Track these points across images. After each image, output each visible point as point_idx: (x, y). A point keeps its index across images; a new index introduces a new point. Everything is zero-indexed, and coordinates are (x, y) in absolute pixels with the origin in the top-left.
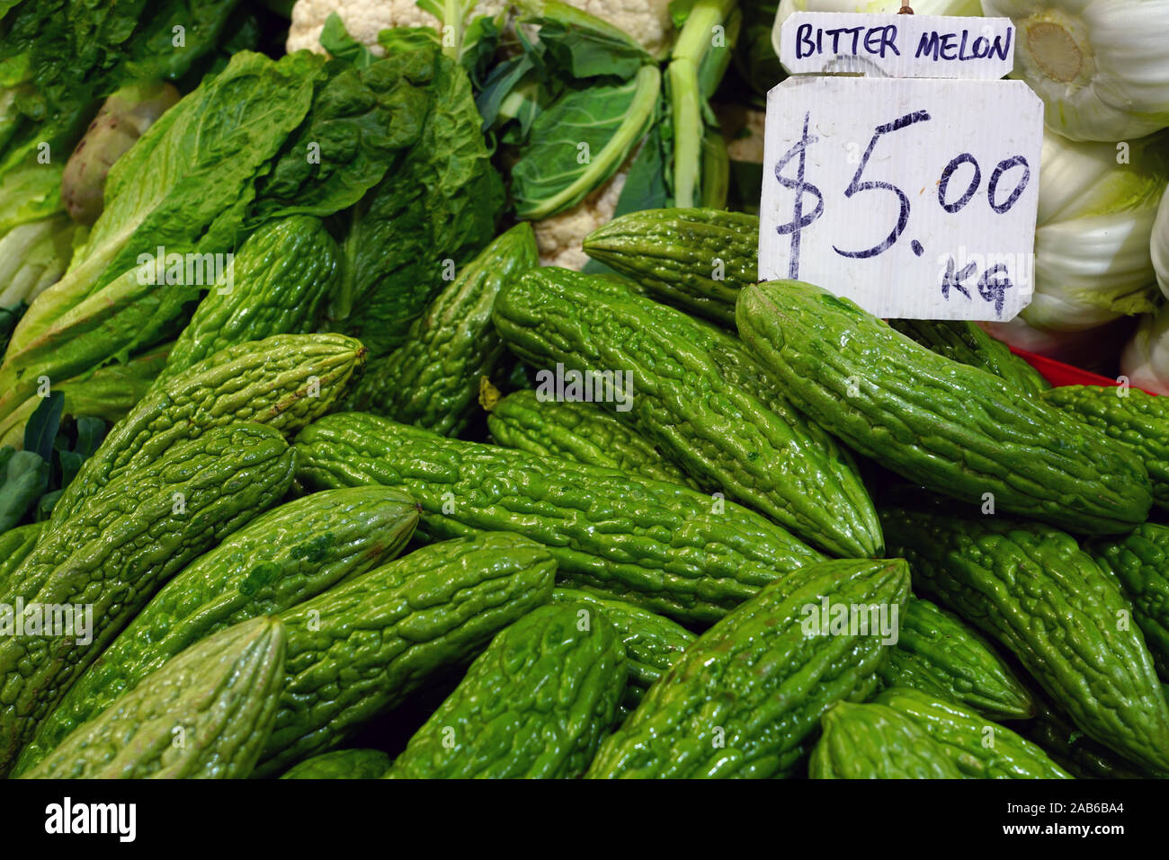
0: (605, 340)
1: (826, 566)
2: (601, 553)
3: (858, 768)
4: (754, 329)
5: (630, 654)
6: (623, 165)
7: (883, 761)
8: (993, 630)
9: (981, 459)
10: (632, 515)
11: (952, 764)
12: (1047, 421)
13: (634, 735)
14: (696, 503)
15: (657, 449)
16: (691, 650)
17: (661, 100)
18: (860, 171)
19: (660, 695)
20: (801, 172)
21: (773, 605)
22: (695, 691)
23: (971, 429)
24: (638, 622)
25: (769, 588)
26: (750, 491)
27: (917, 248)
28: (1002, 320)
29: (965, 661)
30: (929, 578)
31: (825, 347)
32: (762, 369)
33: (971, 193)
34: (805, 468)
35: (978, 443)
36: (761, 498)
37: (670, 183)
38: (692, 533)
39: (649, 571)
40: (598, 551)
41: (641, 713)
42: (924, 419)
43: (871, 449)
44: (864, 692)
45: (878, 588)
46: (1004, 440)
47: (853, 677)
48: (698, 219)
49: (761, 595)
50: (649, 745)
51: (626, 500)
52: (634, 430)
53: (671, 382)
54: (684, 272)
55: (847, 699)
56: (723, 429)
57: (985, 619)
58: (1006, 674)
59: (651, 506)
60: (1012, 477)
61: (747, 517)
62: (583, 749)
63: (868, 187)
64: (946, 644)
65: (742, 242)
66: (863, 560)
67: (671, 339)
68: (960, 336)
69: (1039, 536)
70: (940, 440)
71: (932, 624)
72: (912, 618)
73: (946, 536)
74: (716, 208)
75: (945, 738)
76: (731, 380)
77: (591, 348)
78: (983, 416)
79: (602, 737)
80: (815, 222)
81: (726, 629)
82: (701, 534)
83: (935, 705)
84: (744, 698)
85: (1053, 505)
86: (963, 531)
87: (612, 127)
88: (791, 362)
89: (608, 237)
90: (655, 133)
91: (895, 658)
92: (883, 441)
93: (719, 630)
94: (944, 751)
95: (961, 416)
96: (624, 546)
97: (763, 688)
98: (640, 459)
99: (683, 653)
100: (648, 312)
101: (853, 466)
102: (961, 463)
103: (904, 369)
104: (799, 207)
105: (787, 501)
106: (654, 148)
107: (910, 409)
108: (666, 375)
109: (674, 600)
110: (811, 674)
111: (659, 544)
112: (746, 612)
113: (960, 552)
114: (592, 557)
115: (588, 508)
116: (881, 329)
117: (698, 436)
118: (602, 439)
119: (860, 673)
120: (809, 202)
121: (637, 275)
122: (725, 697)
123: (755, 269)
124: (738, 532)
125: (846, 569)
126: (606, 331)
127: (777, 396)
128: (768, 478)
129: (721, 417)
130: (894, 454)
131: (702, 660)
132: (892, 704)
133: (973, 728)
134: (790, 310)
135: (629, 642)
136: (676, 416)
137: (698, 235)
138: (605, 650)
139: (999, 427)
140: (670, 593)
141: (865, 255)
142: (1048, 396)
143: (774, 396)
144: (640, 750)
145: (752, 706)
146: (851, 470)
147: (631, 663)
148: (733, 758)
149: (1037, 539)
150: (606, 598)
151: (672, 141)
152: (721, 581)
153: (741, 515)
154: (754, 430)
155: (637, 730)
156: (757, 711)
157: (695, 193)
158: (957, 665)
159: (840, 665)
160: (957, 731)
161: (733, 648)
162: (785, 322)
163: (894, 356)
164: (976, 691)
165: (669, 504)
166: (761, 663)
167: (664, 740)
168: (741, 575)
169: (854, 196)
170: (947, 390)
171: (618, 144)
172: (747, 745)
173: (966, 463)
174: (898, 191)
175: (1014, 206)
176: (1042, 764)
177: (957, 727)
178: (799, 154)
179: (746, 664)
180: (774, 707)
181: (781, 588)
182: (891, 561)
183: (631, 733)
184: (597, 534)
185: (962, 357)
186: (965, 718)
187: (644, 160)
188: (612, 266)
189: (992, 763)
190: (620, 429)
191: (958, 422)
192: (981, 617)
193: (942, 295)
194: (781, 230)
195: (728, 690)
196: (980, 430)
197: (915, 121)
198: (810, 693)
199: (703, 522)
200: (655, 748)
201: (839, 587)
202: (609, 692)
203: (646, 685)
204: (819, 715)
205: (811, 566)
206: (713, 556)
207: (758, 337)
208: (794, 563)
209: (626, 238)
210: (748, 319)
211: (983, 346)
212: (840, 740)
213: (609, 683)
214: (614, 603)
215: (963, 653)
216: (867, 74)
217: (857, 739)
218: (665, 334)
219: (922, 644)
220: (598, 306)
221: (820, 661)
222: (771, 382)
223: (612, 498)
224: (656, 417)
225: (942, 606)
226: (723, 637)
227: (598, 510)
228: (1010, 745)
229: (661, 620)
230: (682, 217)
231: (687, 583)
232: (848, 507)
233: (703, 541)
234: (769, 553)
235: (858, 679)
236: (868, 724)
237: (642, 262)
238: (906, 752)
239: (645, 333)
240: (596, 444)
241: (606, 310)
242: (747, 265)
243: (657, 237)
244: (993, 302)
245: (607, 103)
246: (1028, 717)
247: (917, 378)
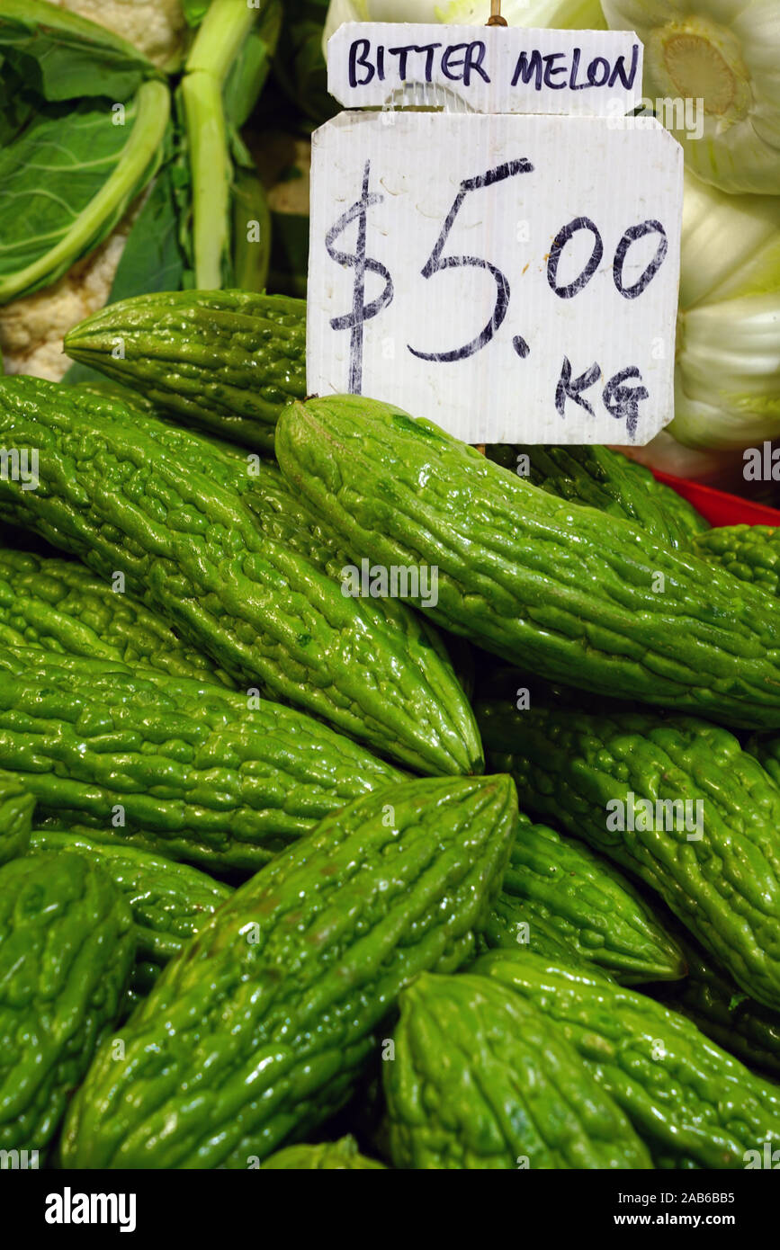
0: (96, 481)
1: (403, 789)
2: (97, 779)
3: (447, 1061)
4: (300, 464)
5: (138, 918)
6: (122, 223)
7: (478, 1051)
8: (631, 864)
9: (609, 635)
10: (140, 727)
11: (570, 1049)
12: (695, 580)
13: (145, 1033)
14: (228, 708)
15: (173, 630)
16: (222, 911)
17: (172, 131)
18: (441, 242)
19: (180, 976)
20: (361, 243)
21: (333, 846)
22: (227, 968)
23: (594, 595)
24: (152, 875)
25: (328, 822)
26: (302, 687)
27: (521, 347)
28: (637, 443)
29: (595, 907)
30: (547, 795)
31: (398, 488)
32: (313, 518)
33: (590, 270)
34: (374, 654)
35: (604, 615)
36: (316, 697)
37: (188, 249)
38: (222, 748)
39: (165, 803)
40: (93, 777)
41: (155, 1000)
42: (532, 584)
43: (463, 625)
44: (457, 958)
45: (474, 816)
46: (639, 608)
47: (441, 938)
48: (224, 306)
49: (317, 832)
50: (165, 1045)
51: (130, 706)
52: (141, 603)
53: (190, 538)
54: (207, 381)
55: (433, 969)
56: (261, 604)
57: (621, 849)
58: (648, 920)
59: (165, 712)
60: (651, 658)
61: (298, 723)
62: (76, 1055)
63: (453, 264)
64: (570, 885)
65: (285, 338)
66: (454, 779)
67: (188, 479)
68: (583, 466)
69: (688, 735)
70: (555, 611)
71: (551, 858)
72: (524, 851)
73: (568, 736)
74: (250, 290)
75: (563, 1014)
76: (272, 534)
77: (77, 491)
78: (610, 577)
79: (101, 1037)
80: (383, 313)
81: (269, 881)
82: (235, 749)
83: (550, 970)
84: (293, 975)
85: (706, 692)
86: (589, 731)
87: (103, 170)
88: (352, 510)
89: (99, 332)
90: (164, 177)
91: (502, 907)
92: (479, 614)
93: (260, 883)
94: (563, 1033)
95: (582, 578)
96: (129, 770)
97: (319, 959)
98: (151, 645)
99: (211, 916)
100: (156, 440)
101: (441, 648)
102: (582, 642)
103: (504, 516)
104: (360, 292)
105: (349, 699)
106: (163, 200)
107: (513, 570)
108: (182, 529)
109: (199, 841)
110: (384, 938)
111: (177, 765)
112: (295, 857)
113: (586, 760)
114: (85, 787)
115: (77, 719)
116: (474, 462)
117: (228, 613)
118: (97, 618)
119: (451, 933)
120: (374, 285)
121: (142, 385)
122: (267, 975)
123: (303, 376)
124: (284, 745)
125: (431, 792)
126: (97, 467)
127: (335, 555)
128: (325, 669)
129: (259, 586)
130: (494, 632)
131: (235, 926)
132: (494, 972)
133: (601, 999)
134: (350, 437)
135: (138, 904)
136: (197, 586)
137: (224, 329)
138: (105, 915)
139: (632, 591)
140: (195, 832)
141: (450, 357)
142: (704, 540)
143: (332, 556)
144: (152, 1053)
145: (302, 986)
146: (437, 654)
147: (141, 932)
148: (280, 1057)
149: (687, 739)
150: (105, 843)
151: (189, 188)
152: (264, 814)
153: (289, 721)
154: (306, 604)
155: (147, 1027)
156: (311, 992)
157: (223, 262)
158: (585, 913)
159: (423, 924)
160: (579, 1004)
161: (278, 908)
162: (342, 454)
163: (490, 498)
164: (608, 945)
165: (189, 709)
166: (316, 926)
167: (185, 1037)
168: (290, 804)
169: (434, 276)
170: (562, 543)
171: (112, 194)
172: (298, 1038)
173: (590, 642)
174: (493, 269)
175: (648, 288)
176: (690, 1041)
177: (579, 998)
178: (358, 219)
179: (296, 929)
180: (333, 985)
181: (343, 823)
182: (490, 778)
183: (140, 1030)
184: (91, 754)
185: (585, 493)
186: (591, 986)
187: (151, 215)
188: (107, 374)
189: (625, 1043)
190: (122, 604)
191: (577, 586)
192: (614, 846)
193: (555, 411)
194: (336, 324)
195: (271, 966)
196: (605, 596)
197: (513, 174)
198: (384, 963)
199: (237, 733)
200: (173, 1050)
201: (422, 818)
202: (110, 974)
203: (163, 961)
204: (396, 992)
205: (385, 790)
206: (251, 780)
207: (306, 475)
208: (362, 786)
209: (124, 333)
210: (292, 451)
211: (614, 477)
212: (422, 1024)
213: (110, 963)
214: (116, 849)
215: (592, 895)
216: (447, 108)
217: (444, 1023)
218: (181, 474)
219: (537, 886)
220: (86, 432)
221: (395, 920)
222: (327, 536)
223: (111, 703)
224: (170, 587)
225: (565, 832)
226: (264, 894)
227: (92, 721)
228: (650, 1020)
229: (183, 870)
230: (202, 303)
231: (217, 817)
232: (434, 706)
233: (237, 759)
234: (328, 772)
235: (448, 940)
236: (459, 1002)
237: (147, 367)
238: (509, 1038)
239: (152, 470)
240: (89, 626)
241: (98, 438)
242: (292, 369)
243: (166, 332)
244: (624, 419)
245: (94, 137)
246: (677, 977)
247: (522, 528)
